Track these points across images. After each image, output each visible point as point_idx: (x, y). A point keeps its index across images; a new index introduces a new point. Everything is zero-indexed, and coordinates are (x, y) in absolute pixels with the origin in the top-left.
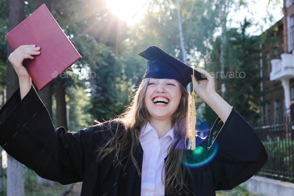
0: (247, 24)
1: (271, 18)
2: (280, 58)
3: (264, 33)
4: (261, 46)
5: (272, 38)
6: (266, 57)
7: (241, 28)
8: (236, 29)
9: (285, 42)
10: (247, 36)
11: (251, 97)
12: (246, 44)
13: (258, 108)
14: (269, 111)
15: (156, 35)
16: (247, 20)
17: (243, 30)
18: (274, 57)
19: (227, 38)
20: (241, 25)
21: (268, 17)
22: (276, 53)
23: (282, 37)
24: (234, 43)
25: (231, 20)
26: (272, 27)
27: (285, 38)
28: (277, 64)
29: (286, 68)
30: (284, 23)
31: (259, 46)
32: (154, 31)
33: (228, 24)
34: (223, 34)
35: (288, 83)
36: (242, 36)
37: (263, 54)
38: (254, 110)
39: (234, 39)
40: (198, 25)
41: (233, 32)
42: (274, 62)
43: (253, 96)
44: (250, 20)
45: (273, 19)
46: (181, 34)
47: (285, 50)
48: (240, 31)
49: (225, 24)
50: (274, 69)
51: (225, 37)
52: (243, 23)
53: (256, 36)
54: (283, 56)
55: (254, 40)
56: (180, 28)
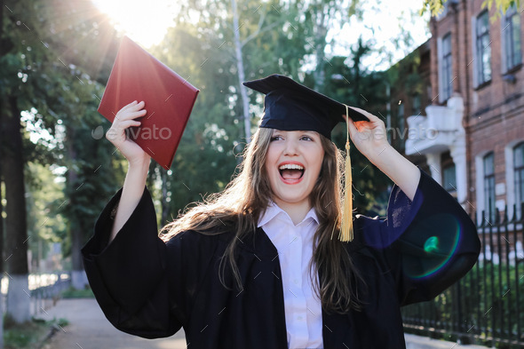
0: (362, 50)
1: (407, 40)
2: (424, 114)
3: (394, 67)
4: (388, 92)
5: (410, 77)
6: (397, 111)
7: (353, 56)
8: (343, 59)
9: (434, 84)
10: (364, 72)
11: (371, 186)
12: (361, 87)
13: (382, 205)
15: (192, 67)
16: (364, 44)
17: (357, 61)
18: (413, 112)
19: (325, 75)
20: (353, 52)
21: (402, 37)
22: (416, 104)
23: (429, 74)
24: (340, 84)
25: (333, 42)
26: (411, 56)
27: (433, 77)
28: (418, 124)
30: (431, 47)
31: (384, 92)
32: (189, 60)
33: (327, 50)
34: (318, 68)
35: (439, 161)
36: (353, 72)
37: (392, 106)
38: (376, 210)
39: (338, 77)
40: (272, 49)
41: (337, 65)
42: (413, 121)
43: (373, 183)
44: (369, 41)
45: (410, 42)
46: (240, 66)
47: (434, 99)
48: (350, 63)
49: (323, 48)
51: (322, 73)
52: (356, 49)
53: (380, 73)
54: (429, 110)
55: (376, 80)
56: (239, 55)
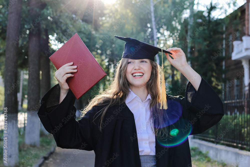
0: (212, 8)
1: (234, 4)
2: (241, 40)
3: (227, 17)
4: (224, 29)
5: (235, 22)
6: (228, 38)
7: (208, 11)
8: (202, 12)
9: (247, 26)
10: (214, 17)
11: (214, 74)
12: (211, 26)
13: (220, 84)
14: (230, 87)
15: (130, 14)
16: (213, 5)
17: (209, 13)
18: (236, 39)
19: (194, 19)
20: (207, 9)
21: (232, 2)
23: (244, 21)
24: (200, 24)
25: (198, 4)
26: (235, 12)
27: (246, 22)
28: (238, 45)
29: (247, 49)
30: (246, 7)
31: (222, 28)
32: (128, 11)
33: (195, 7)
34: (190, 16)
35: (248, 63)
36: (207, 18)
37: (226, 36)
38: (216, 86)
39: (200, 21)
40: (168, 7)
41: (200, 15)
42: (236, 43)
43: (216, 73)
44: (215, 4)
45: (236, 4)
46: (153, 14)
47: (246, 32)
48: (206, 14)
49: (193, 6)
50: (236, 50)
51: (192, 19)
52: (209, 7)
53: (221, 19)
54: (244, 38)
55: (219, 22)
56: (152, 9)
